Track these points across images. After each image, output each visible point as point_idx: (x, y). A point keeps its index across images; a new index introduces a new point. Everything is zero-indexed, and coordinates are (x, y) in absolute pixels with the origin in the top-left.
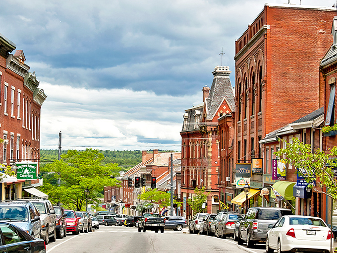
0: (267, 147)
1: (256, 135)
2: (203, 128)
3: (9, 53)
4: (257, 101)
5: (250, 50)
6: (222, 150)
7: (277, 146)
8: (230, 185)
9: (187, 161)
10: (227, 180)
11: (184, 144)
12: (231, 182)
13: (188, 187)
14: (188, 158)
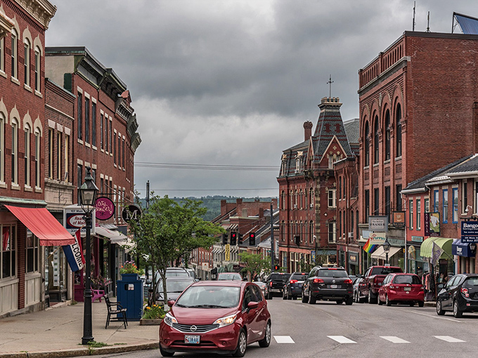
0: (410, 198)
1: (394, 184)
2: (309, 173)
3: (119, 96)
4: (394, 144)
5: (382, 84)
6: (340, 200)
7: (426, 197)
8: (354, 242)
9: (287, 212)
10: (350, 236)
11: (283, 192)
12: (355, 238)
13: (289, 244)
14: (288, 209)
